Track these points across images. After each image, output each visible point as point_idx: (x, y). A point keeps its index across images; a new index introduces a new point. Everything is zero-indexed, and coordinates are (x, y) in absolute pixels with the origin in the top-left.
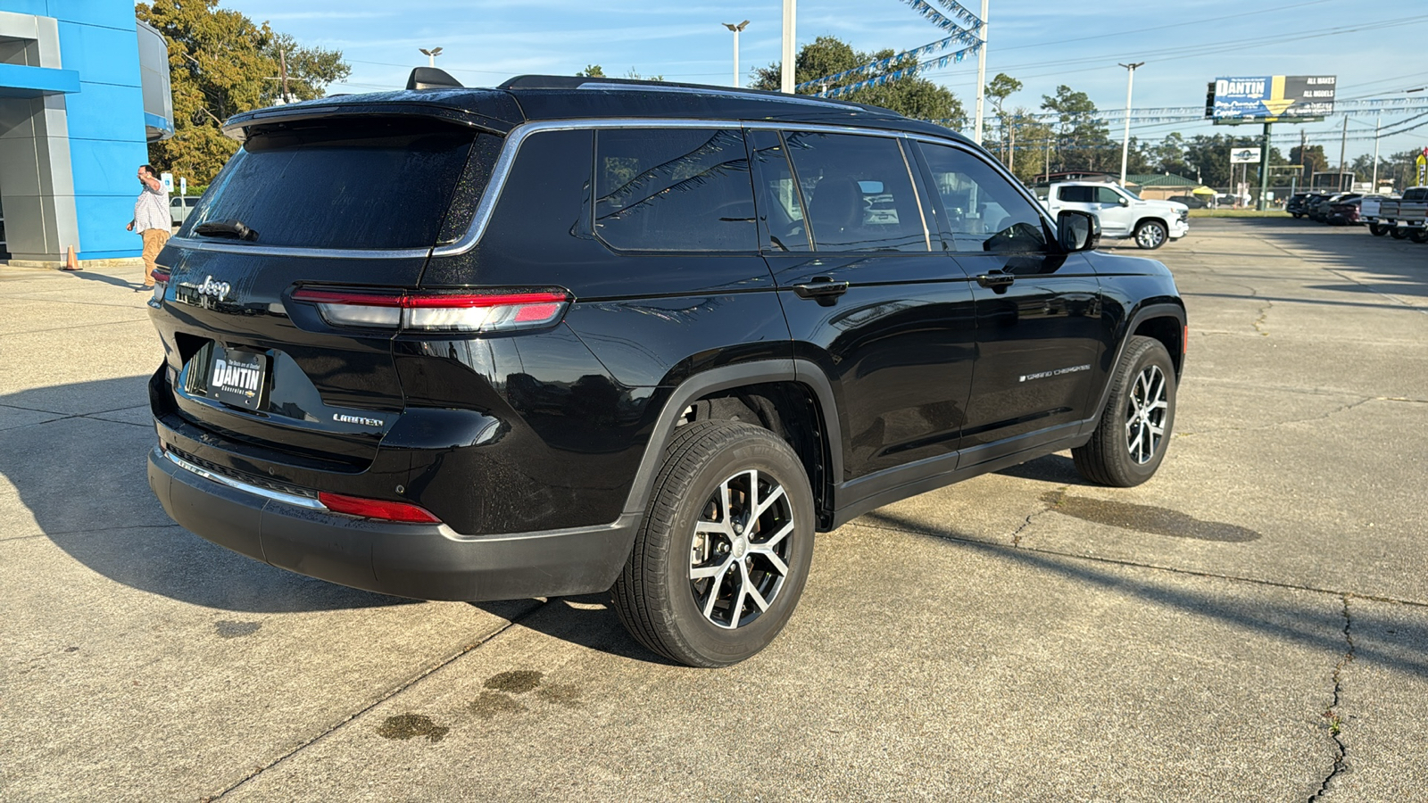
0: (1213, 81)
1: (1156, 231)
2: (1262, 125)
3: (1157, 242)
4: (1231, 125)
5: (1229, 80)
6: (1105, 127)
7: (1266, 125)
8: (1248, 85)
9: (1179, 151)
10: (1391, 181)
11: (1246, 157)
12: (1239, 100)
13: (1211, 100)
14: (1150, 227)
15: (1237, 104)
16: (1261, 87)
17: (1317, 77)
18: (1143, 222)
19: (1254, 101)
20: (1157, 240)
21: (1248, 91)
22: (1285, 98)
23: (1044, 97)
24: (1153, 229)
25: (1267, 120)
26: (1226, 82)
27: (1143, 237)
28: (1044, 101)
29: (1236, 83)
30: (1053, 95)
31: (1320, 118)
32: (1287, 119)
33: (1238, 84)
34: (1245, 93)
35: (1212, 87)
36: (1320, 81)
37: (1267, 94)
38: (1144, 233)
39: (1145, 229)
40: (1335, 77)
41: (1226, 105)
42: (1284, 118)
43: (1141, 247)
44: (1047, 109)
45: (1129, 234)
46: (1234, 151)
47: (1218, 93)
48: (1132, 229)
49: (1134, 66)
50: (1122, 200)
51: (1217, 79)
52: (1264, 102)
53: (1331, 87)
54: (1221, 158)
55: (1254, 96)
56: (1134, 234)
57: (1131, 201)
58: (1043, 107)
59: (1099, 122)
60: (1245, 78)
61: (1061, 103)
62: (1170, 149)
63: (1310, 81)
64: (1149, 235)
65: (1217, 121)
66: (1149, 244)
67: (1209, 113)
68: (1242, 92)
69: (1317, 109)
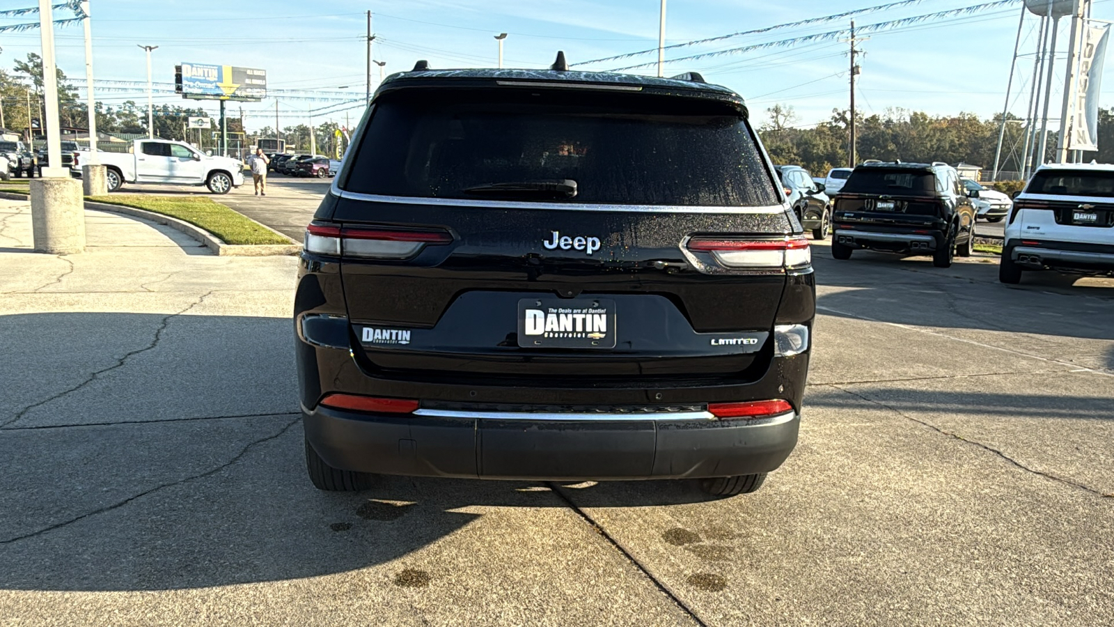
0: (179, 64)
1: (224, 180)
2: (219, 101)
3: (226, 189)
4: (195, 99)
5: (192, 65)
6: (76, 92)
7: (222, 101)
8: (206, 70)
9: (135, 116)
10: (293, 146)
11: (200, 124)
12: (201, 81)
13: (179, 79)
14: (219, 177)
15: (200, 84)
16: (215, 73)
17: (253, 70)
18: (212, 173)
19: (211, 83)
20: (225, 187)
21: (206, 75)
22: (233, 83)
23: (16, 61)
24: (221, 178)
25: (222, 98)
26: (189, 67)
27: (214, 185)
28: (17, 65)
29: (197, 67)
30: (25, 60)
31: (258, 99)
32: (236, 99)
33: (198, 69)
34: (204, 76)
35: (179, 69)
36: (256, 73)
37: (220, 79)
38: (215, 181)
39: (215, 178)
40: (265, 71)
41: (192, 84)
42: (234, 97)
43: (213, 193)
44: (20, 72)
45: (203, 182)
46: (191, 119)
47: (184, 75)
48: (205, 178)
49: (151, 49)
50: (195, 156)
51: (183, 63)
52: (219, 84)
53: (263, 78)
54: (174, 124)
55: (211, 79)
56: (207, 183)
57: (202, 156)
58: (17, 70)
59: (70, 88)
60: (203, 65)
61: (33, 68)
62: (131, 114)
63: (249, 72)
64: (219, 183)
65: (185, 96)
66: (219, 190)
67: (179, 89)
68: (202, 75)
69: (255, 93)
